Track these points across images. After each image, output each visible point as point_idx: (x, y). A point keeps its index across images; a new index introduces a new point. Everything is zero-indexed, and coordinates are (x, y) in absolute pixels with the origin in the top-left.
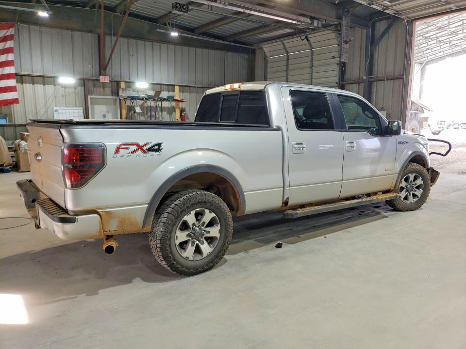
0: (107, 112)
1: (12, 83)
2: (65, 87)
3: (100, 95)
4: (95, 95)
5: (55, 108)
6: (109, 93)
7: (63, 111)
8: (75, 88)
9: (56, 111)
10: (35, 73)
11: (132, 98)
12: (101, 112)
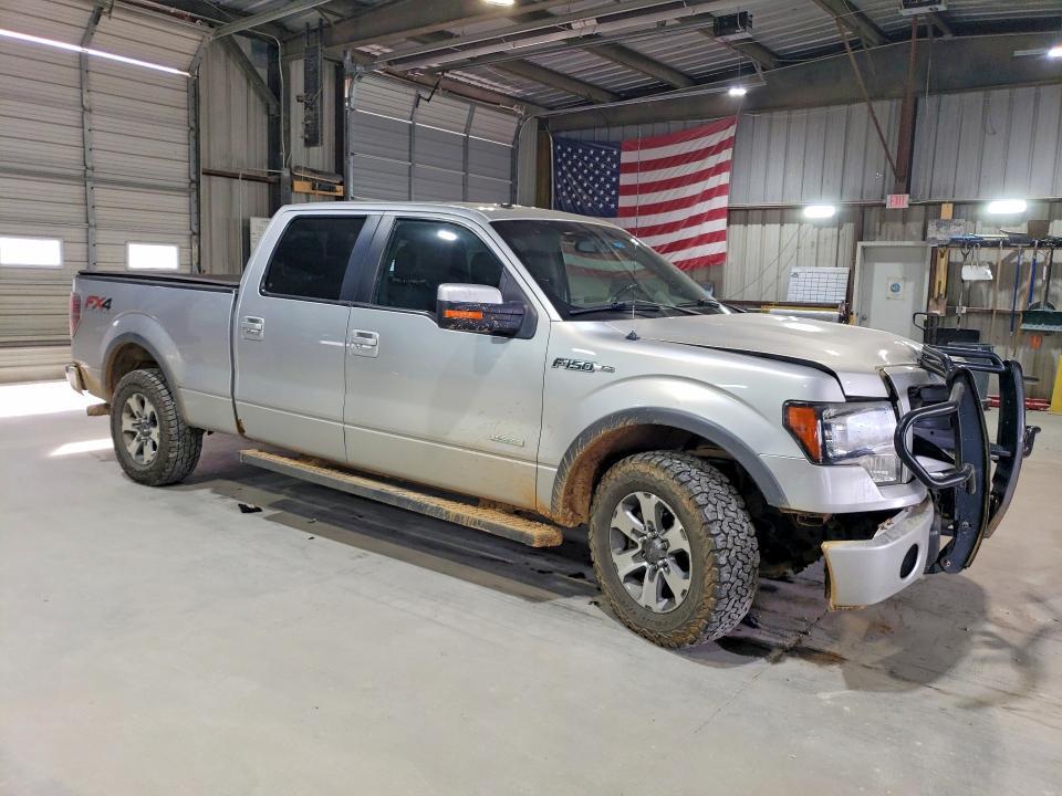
0: (905, 279)
1: (719, 224)
2: (819, 226)
3: (892, 239)
4: (881, 240)
5: (795, 270)
6: (915, 233)
7: (809, 275)
8: (840, 228)
9: (796, 275)
10: (769, 203)
11: (964, 244)
12: (889, 279)
